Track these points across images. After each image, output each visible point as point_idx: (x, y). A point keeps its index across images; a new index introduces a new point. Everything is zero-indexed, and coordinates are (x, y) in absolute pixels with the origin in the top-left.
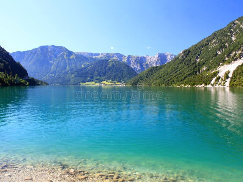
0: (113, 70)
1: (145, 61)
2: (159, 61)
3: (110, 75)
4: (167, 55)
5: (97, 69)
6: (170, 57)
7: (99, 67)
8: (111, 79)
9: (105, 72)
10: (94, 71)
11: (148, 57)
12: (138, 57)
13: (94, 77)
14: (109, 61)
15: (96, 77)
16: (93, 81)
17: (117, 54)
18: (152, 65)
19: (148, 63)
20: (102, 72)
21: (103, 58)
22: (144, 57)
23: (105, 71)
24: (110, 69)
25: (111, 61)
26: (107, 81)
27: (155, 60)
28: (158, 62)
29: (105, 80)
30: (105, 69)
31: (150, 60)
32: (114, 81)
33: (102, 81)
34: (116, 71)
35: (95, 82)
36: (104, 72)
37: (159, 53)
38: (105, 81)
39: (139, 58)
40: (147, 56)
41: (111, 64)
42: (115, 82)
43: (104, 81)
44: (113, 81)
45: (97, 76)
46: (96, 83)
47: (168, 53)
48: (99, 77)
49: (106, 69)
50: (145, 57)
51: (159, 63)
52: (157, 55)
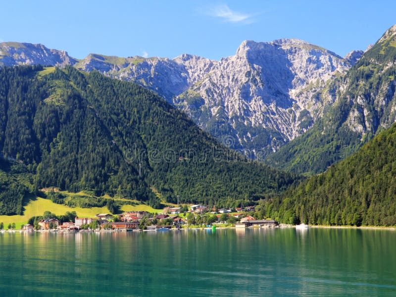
0: (80, 127)
1: (184, 83)
2: (254, 81)
3: (71, 156)
4: (290, 52)
6: (310, 60)
8: (82, 182)
9: (33, 139)
11: (193, 61)
12: (145, 65)
14: (42, 73)
17: (30, 47)
18: (222, 103)
19: (203, 93)
20: (10, 142)
22: (173, 64)
23: (33, 133)
24: (58, 119)
25: (54, 76)
26: (61, 197)
27: (236, 81)
28: (253, 88)
29: (46, 191)
30: (30, 123)
31: (207, 81)
32: (106, 197)
33: (29, 196)
34: (104, 129)
36: (28, 141)
37: (249, 43)
38: (44, 196)
39: (149, 67)
40: (189, 57)
41: (59, 91)
42: (117, 199)
43: (40, 200)
44: (98, 193)
47: (296, 41)
49: (36, 122)
50: (179, 62)
51: (259, 93)
52: (243, 50)
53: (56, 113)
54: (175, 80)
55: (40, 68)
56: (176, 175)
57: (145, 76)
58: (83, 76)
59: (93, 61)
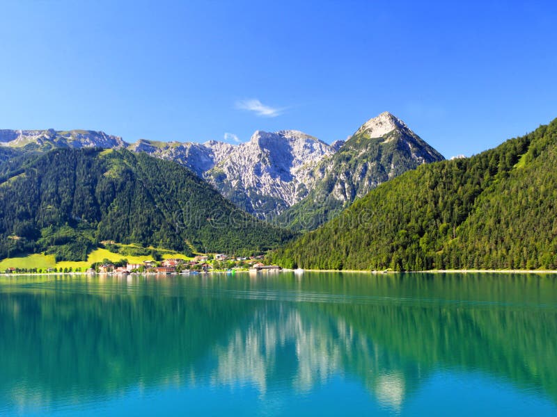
0: (131, 195)
1: (211, 162)
2: (264, 161)
3: (124, 217)
4: (291, 140)
5: (52, 190)
6: (305, 146)
7: (58, 180)
8: (132, 236)
9: (95, 203)
10: (38, 199)
11: (218, 146)
12: (182, 148)
13: (44, 232)
14: (102, 153)
15: (54, 230)
16: (39, 249)
17: (93, 133)
18: (240, 177)
19: (225, 170)
20: (77, 206)
21: (39, 150)
22: (202, 148)
23: (95, 199)
24: (115, 189)
26: (116, 247)
27: (250, 161)
28: (263, 167)
29: (105, 243)
30: (92, 192)
31: (228, 161)
32: (151, 248)
33: (92, 247)
34: (149, 197)
35: (52, 257)
36: (91, 205)
37: (260, 133)
38: (103, 247)
39: (184, 149)
40: (215, 143)
41: (115, 167)
42: (159, 249)
43: (100, 250)
44: (145, 245)
45: (55, 225)
46: (58, 260)
47: (296, 132)
48: (71, 230)
49: (98, 190)
50: (208, 146)
51: (268, 170)
52: (255, 138)
53: (113, 184)
54: (204, 160)
55: (101, 150)
56: (204, 232)
57: (181, 156)
58: (134, 156)
59: (141, 145)
